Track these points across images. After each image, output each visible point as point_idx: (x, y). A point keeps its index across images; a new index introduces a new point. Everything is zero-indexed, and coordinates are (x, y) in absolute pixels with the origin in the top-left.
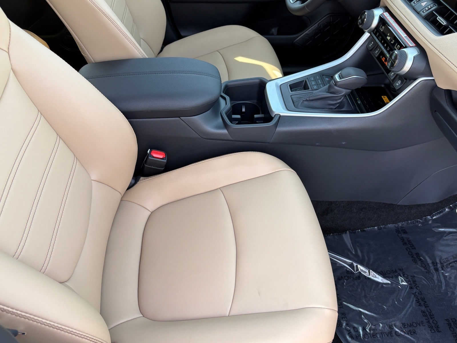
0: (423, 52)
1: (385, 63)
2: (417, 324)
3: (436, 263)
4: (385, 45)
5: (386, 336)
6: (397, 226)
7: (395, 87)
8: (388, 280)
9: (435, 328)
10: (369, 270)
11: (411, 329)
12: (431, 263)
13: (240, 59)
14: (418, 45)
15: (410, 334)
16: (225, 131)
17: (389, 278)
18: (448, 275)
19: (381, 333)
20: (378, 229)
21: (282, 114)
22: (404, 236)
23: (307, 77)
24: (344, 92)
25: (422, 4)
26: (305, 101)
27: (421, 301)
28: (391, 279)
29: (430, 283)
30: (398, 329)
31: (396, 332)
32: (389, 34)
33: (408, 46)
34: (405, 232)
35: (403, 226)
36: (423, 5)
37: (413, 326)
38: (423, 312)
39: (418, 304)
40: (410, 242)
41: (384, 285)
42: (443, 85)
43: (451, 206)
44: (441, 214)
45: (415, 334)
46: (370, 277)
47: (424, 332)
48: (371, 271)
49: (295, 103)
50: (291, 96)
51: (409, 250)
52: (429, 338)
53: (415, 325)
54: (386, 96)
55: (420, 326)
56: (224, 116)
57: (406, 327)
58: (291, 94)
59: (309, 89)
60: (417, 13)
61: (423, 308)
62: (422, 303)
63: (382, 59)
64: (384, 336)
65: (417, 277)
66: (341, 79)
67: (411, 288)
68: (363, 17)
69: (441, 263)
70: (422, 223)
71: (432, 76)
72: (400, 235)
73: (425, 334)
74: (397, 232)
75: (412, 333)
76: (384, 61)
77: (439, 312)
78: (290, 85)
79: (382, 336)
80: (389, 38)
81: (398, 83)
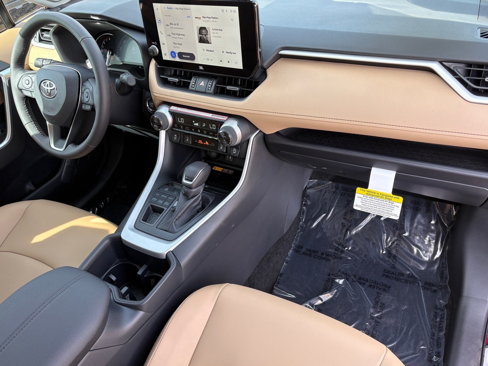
0: (240, 119)
1: (205, 143)
2: (378, 297)
3: (337, 247)
4: (199, 131)
5: (377, 327)
6: (292, 248)
7: (235, 156)
8: (333, 290)
9: (386, 288)
10: (318, 297)
11: (379, 304)
12: (335, 251)
13: (39, 238)
14: (230, 116)
15: (384, 309)
16: (141, 314)
17: (332, 288)
18: (351, 248)
19: (374, 328)
20: (286, 263)
21: (171, 249)
22: (303, 250)
23: (148, 201)
24: (201, 189)
25: (200, 84)
26: (175, 221)
27: (362, 280)
28: (333, 287)
29: (349, 264)
30: (376, 314)
31: (377, 317)
32: (194, 122)
33: (223, 121)
34: (301, 247)
35: (296, 245)
36: (203, 85)
37: (378, 302)
38: (370, 286)
39: (362, 284)
40: (310, 250)
41: (336, 296)
42: (270, 131)
43: (304, 203)
44: (305, 214)
45: (385, 305)
46: (324, 300)
47: (386, 298)
48: (320, 296)
49: (170, 230)
50: (157, 227)
51: (316, 257)
52: (392, 298)
53: (378, 300)
54: (215, 167)
55: (380, 296)
56: (124, 303)
57: (376, 307)
58: (156, 226)
59: (163, 209)
60: (204, 93)
61: (368, 284)
62: (362, 281)
63: (199, 142)
64: (377, 329)
65: (341, 268)
66: (192, 181)
67: (347, 279)
68: (156, 121)
69: (340, 245)
70: (301, 231)
71: (258, 129)
72: (300, 252)
73: (388, 298)
74: (297, 252)
75: (383, 306)
76: (202, 143)
77: (375, 275)
78: (142, 220)
79: (377, 330)
80: (197, 124)
81: (235, 151)
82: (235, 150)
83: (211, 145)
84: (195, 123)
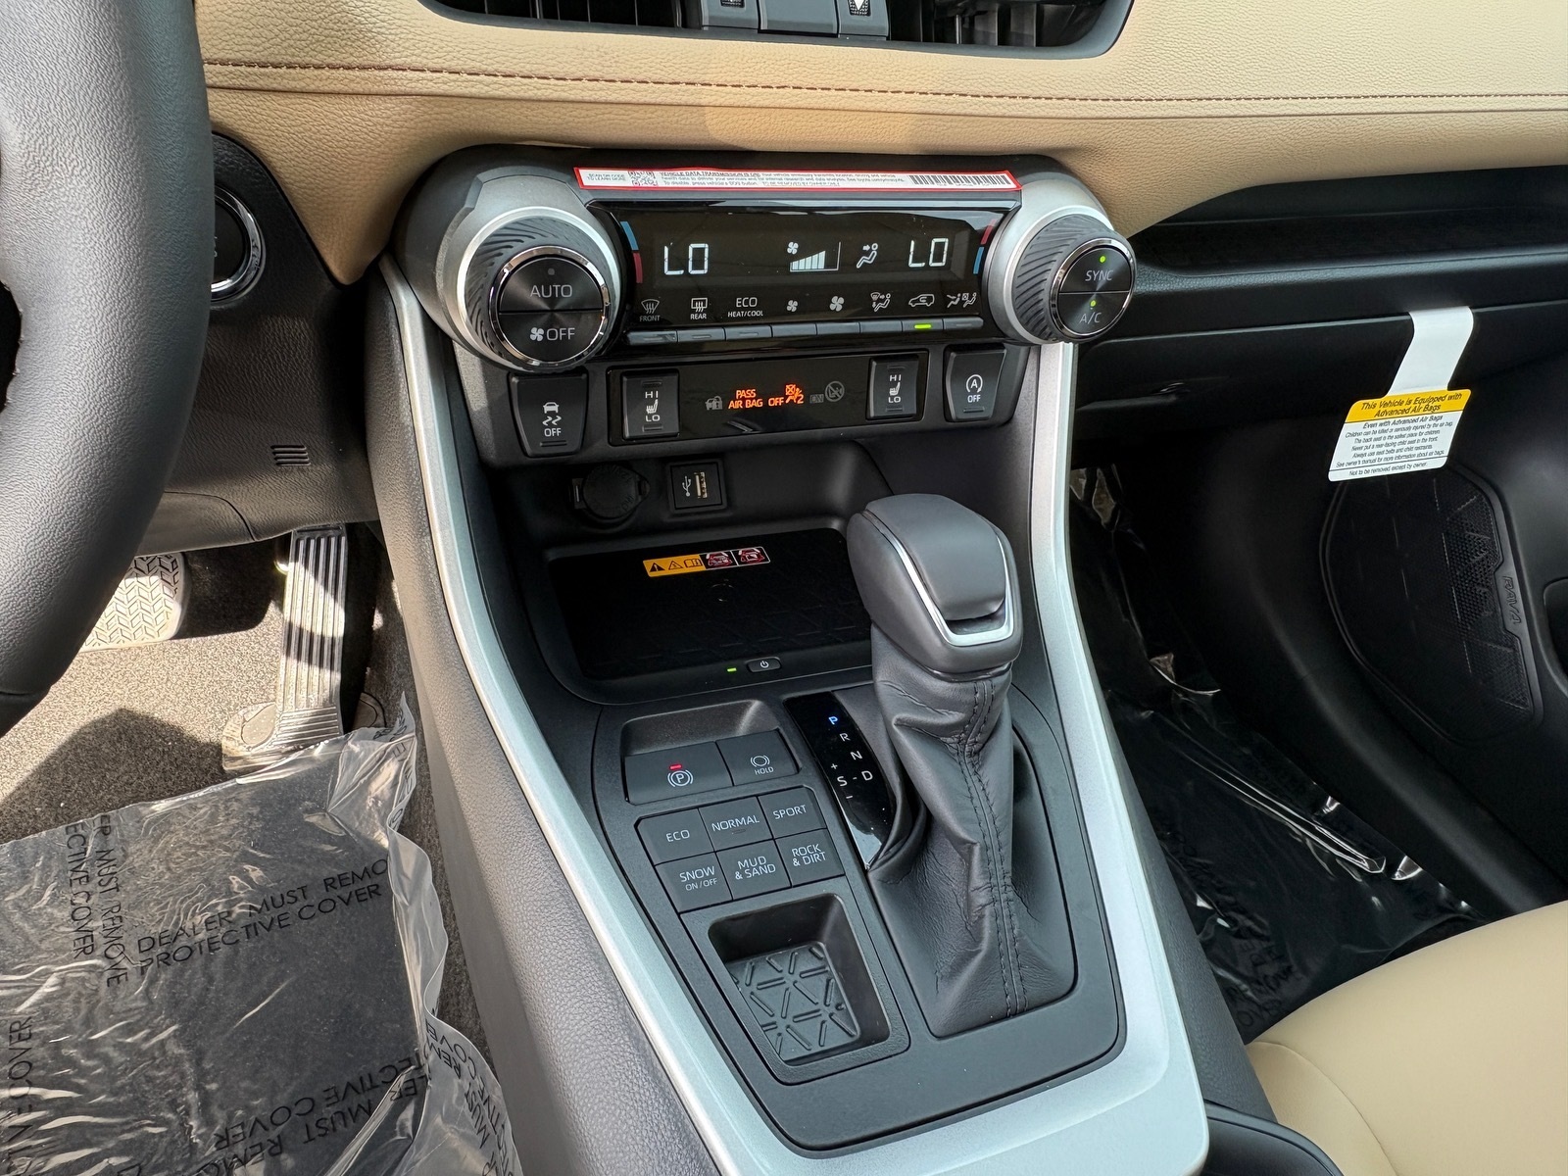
32: (790, 249)
76: (758, 404)
80: (816, 262)
81: (974, 391)
82: (975, 384)
83: (816, 399)
84: (803, 253)
